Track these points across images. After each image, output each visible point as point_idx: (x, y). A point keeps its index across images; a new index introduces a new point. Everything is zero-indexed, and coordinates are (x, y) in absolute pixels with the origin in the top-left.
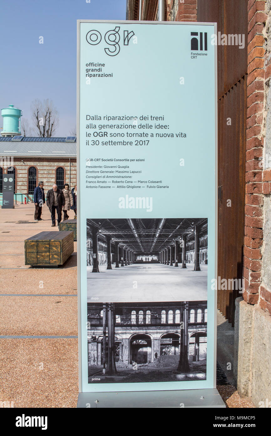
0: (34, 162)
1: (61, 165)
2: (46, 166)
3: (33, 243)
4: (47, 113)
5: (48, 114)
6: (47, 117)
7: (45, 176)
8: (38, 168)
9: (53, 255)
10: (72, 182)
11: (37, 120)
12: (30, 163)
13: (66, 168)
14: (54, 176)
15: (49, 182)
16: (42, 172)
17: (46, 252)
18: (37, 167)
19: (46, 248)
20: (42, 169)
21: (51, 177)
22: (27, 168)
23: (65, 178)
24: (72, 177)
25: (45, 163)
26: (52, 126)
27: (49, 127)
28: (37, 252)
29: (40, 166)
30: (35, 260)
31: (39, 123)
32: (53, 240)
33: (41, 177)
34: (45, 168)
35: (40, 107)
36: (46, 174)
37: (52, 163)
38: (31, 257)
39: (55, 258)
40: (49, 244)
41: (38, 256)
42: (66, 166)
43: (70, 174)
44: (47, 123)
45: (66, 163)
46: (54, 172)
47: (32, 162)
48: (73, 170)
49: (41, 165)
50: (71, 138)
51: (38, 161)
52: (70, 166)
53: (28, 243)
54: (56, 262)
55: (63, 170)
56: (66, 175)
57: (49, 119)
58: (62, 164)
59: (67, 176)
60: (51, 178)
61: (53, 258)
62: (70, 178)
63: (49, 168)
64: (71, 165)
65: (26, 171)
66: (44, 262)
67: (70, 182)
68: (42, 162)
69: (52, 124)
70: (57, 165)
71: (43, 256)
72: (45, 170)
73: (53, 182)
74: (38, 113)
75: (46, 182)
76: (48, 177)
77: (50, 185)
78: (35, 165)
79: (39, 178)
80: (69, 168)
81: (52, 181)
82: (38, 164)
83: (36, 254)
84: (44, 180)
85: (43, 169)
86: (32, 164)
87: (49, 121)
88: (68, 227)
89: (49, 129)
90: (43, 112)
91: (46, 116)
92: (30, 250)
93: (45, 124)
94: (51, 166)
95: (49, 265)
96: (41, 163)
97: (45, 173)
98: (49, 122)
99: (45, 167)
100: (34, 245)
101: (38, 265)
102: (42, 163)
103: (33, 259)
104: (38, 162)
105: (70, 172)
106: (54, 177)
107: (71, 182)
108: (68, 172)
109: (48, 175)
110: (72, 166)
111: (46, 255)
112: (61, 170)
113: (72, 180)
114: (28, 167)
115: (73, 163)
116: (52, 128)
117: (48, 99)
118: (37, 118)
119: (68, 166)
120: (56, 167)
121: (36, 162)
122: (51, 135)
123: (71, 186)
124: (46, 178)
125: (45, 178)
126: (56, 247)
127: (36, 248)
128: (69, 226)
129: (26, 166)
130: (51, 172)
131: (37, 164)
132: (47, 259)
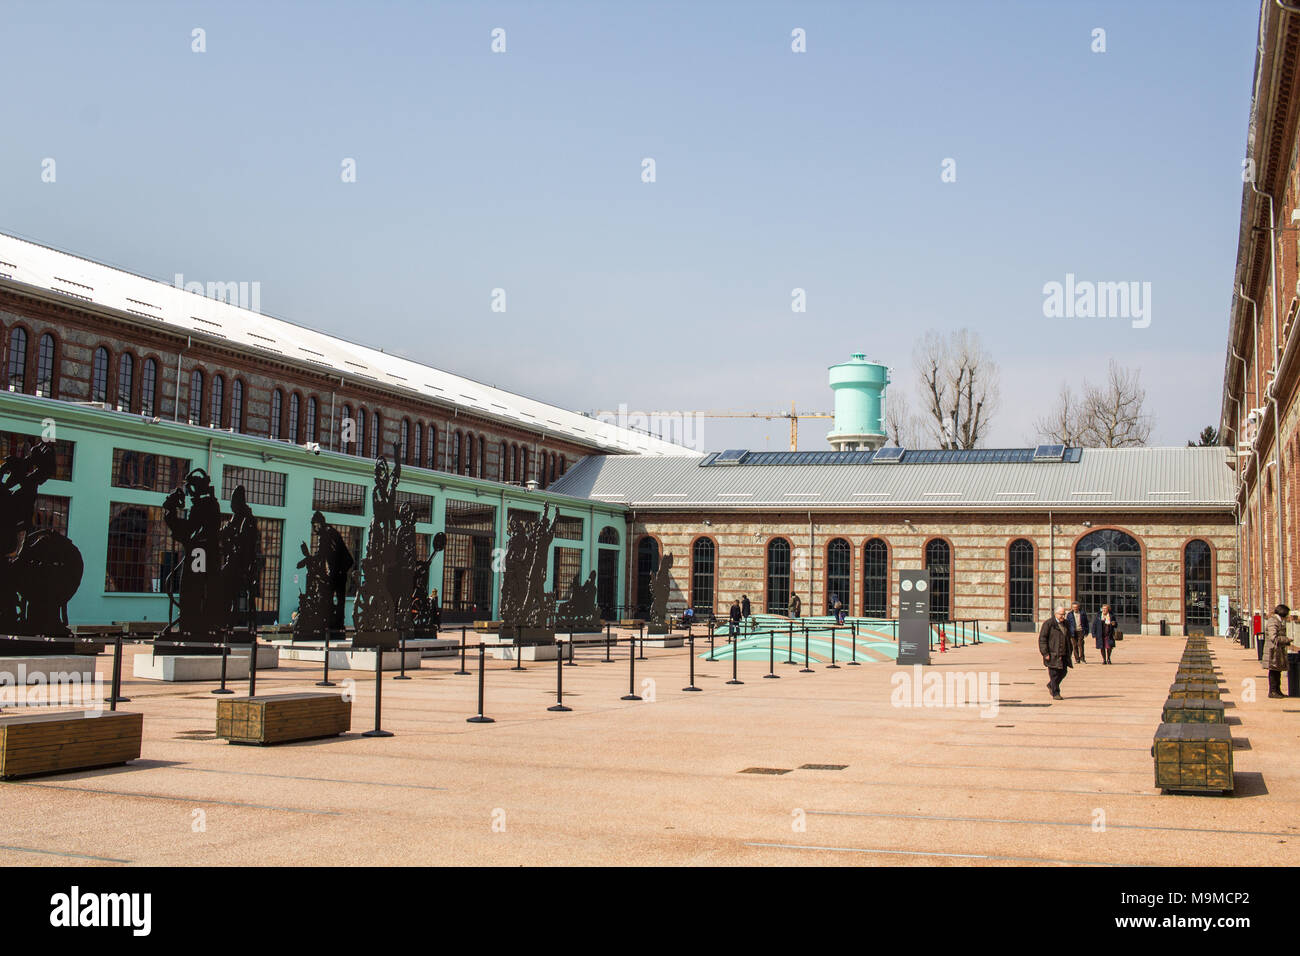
0: (942, 526)
1: (1023, 533)
2: (978, 536)
3: (1171, 745)
4: (962, 371)
5: (967, 374)
6: (963, 383)
7: (975, 565)
8: (955, 542)
9: (1213, 770)
10: (1058, 585)
11: (932, 393)
12: (931, 526)
13: (1038, 541)
14: (1003, 566)
15: (987, 584)
16: (965, 554)
17: (1198, 763)
18: (951, 538)
19: (1199, 754)
20: (966, 544)
21: (994, 568)
22: (922, 541)
23: (1035, 571)
24: (1057, 568)
25: (975, 528)
26: (978, 411)
27: (970, 413)
28: (1180, 763)
29: (961, 536)
30: (1176, 779)
31: (938, 403)
32: (1212, 740)
33: (963, 568)
34: (975, 542)
35: (941, 353)
36: (979, 559)
37: (996, 529)
38: (1168, 773)
39: (1218, 777)
40: (1205, 748)
41: (1183, 771)
42: (1040, 536)
43: (1053, 560)
44: (964, 401)
45: (1038, 526)
46: (1003, 554)
47: (935, 526)
48: (1060, 548)
49: (964, 533)
50: (1050, 451)
51: (954, 522)
52: (1053, 536)
53: (1161, 744)
54: (1219, 783)
55: (1031, 548)
56: (1040, 563)
57: (970, 388)
58: (1026, 530)
59: (1043, 566)
60: (993, 571)
61: (1214, 775)
62: (1053, 572)
63: (987, 542)
64: (1056, 533)
65: (919, 553)
66: (1195, 782)
67: (1053, 585)
68: (965, 523)
69: (980, 405)
70: (1012, 533)
71: (1192, 771)
72: (976, 547)
73: (999, 584)
74: (934, 372)
75: (980, 584)
76: (986, 568)
77: (989, 592)
78: (945, 532)
79: (957, 574)
80: (1048, 542)
81: (996, 582)
82: (955, 532)
83: (1177, 766)
84: (973, 577)
85: (970, 545)
86: (936, 530)
87: (971, 394)
88: (1187, 717)
89: (970, 420)
90: (950, 367)
91: (960, 379)
92: (1165, 758)
93: (957, 406)
94: (995, 536)
95: (1204, 789)
96: (964, 529)
97: (976, 556)
98: (970, 398)
99: (976, 538)
100: (1173, 748)
101: (1183, 788)
102: (965, 526)
103: (1171, 776)
104: (954, 526)
105: (1053, 554)
106: (1003, 569)
107: (1056, 583)
108: (1047, 554)
109: (983, 562)
110: (1058, 536)
111: (1198, 769)
112: (1024, 549)
113: (1057, 577)
114: (925, 539)
115: (1062, 526)
116: (977, 418)
117: (964, 331)
118: (933, 387)
119: (1044, 536)
120: (1008, 539)
121: (946, 526)
122: (975, 438)
123: (1055, 595)
124: (980, 574)
125: (976, 571)
126: (1219, 753)
127: (1177, 754)
128: (1188, 715)
129: (917, 535)
130: (992, 553)
131: (951, 531)
132: (1200, 778)
